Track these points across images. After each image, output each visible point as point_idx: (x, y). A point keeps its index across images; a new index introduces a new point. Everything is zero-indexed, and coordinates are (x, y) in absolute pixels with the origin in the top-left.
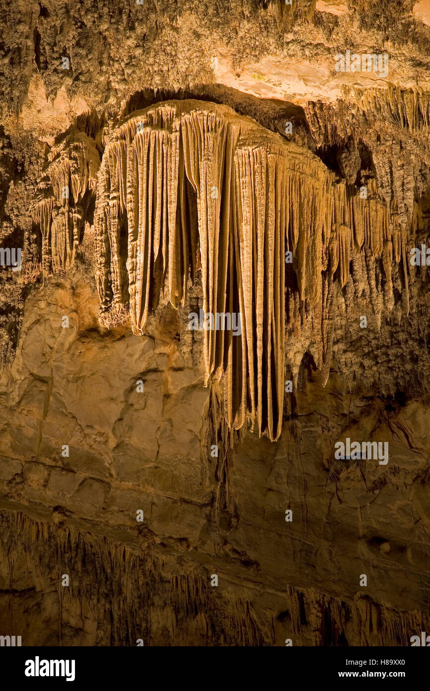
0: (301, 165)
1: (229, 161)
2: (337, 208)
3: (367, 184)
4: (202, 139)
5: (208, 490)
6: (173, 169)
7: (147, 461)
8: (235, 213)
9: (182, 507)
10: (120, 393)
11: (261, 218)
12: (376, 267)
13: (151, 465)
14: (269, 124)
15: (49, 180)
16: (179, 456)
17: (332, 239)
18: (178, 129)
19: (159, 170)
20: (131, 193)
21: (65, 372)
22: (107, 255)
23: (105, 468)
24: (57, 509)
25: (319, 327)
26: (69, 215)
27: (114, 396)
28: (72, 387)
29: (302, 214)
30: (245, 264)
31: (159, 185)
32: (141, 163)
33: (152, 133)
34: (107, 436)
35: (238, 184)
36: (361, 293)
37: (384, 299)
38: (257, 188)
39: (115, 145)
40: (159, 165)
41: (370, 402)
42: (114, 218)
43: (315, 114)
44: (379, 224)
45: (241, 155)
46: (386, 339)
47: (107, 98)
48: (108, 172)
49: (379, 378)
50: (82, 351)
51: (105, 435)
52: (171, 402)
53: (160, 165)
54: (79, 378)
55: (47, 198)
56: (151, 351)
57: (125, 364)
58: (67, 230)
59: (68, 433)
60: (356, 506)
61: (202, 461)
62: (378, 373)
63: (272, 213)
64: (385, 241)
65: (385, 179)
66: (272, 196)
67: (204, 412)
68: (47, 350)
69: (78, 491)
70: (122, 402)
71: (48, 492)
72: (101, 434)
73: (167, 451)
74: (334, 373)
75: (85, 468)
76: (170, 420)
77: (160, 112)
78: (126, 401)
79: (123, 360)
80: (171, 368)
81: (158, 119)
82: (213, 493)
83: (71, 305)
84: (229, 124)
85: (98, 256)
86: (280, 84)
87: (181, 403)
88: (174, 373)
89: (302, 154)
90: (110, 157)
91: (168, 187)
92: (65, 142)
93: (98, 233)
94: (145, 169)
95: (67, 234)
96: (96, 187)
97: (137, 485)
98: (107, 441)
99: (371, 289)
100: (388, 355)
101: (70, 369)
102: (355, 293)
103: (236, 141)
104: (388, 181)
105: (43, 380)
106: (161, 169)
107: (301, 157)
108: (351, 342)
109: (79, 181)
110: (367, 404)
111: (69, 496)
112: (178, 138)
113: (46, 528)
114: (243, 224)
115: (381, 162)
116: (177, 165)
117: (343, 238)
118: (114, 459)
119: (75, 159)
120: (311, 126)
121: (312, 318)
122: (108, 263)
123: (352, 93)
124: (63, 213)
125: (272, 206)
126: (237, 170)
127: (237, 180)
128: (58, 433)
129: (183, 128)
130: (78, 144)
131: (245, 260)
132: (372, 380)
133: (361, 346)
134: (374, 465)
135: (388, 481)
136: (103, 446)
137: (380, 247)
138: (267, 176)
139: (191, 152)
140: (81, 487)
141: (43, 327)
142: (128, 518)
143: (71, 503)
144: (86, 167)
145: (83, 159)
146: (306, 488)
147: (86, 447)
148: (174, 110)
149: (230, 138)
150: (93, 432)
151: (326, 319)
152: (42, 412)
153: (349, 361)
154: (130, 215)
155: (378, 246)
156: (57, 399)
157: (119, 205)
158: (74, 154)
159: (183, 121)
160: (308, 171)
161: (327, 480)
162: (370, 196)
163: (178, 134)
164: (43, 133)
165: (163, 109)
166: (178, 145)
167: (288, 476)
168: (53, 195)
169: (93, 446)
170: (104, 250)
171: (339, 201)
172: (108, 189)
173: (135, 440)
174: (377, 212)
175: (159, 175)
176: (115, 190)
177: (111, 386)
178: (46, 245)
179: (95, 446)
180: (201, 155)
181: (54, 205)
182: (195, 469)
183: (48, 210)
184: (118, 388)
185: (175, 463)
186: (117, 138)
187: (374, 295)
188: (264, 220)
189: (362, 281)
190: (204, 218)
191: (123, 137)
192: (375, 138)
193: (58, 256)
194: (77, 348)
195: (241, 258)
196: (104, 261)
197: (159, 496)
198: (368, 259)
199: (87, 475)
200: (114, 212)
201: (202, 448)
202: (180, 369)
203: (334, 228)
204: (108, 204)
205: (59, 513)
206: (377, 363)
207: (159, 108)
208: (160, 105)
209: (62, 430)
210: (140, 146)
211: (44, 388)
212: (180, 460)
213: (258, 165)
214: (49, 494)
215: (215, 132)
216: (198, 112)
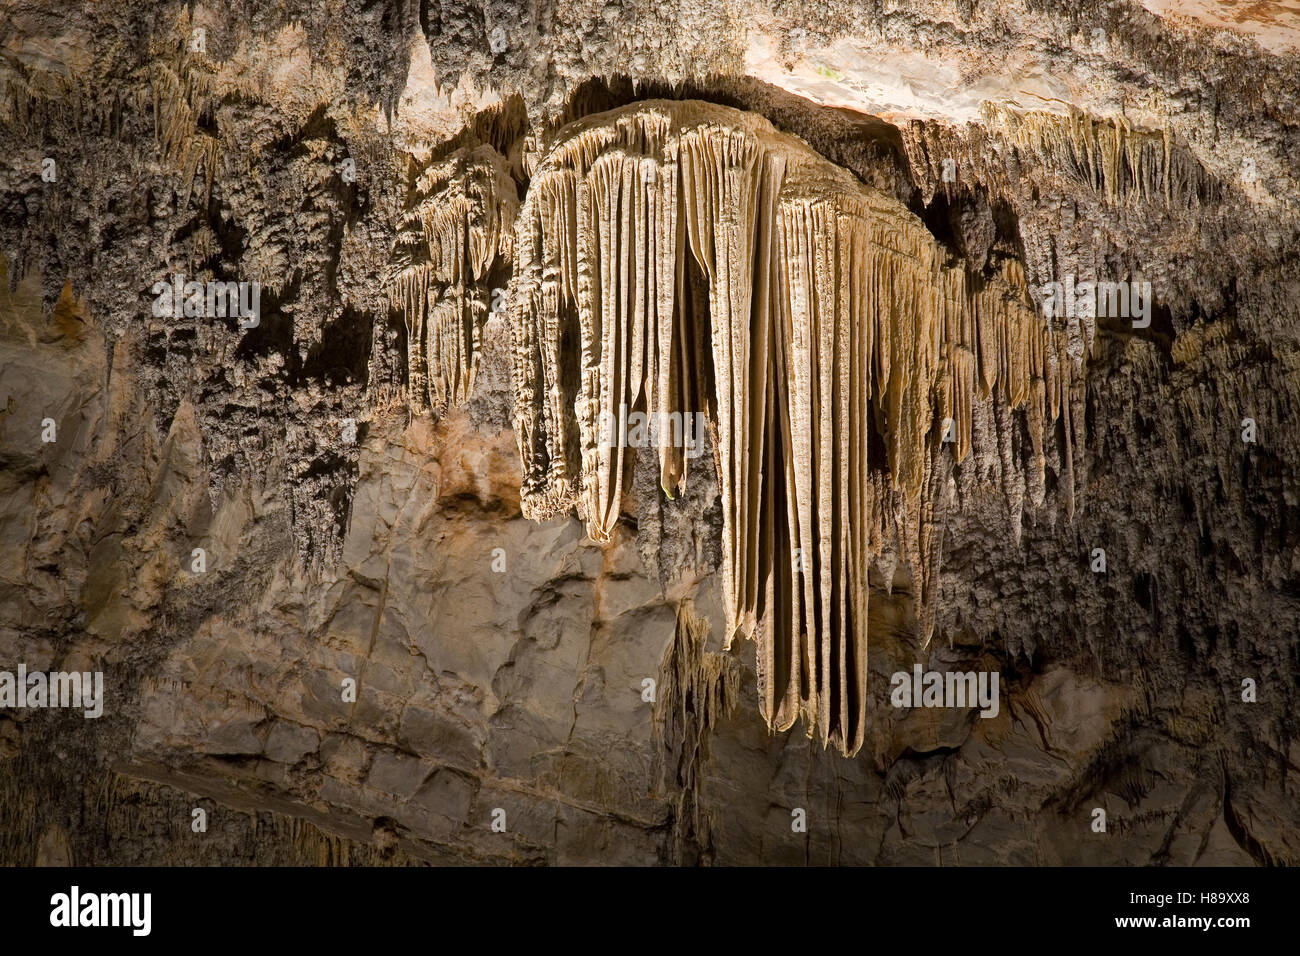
0: (894, 236)
1: (767, 225)
2: (951, 315)
3: (1000, 268)
4: (720, 181)
5: (662, 801)
6: (667, 234)
7: (552, 742)
8: (779, 323)
9: (614, 830)
10: (511, 616)
11: (826, 337)
12: (1014, 426)
13: (559, 749)
14: (828, 149)
15: (421, 230)
16: (611, 736)
17: (941, 372)
18: (675, 158)
19: (640, 234)
20: (586, 272)
21: (412, 572)
22: (538, 384)
23: (473, 750)
24: (381, 822)
25: (917, 536)
26: (464, 303)
27: (500, 621)
28: (424, 599)
29: (897, 328)
30: (798, 422)
31: (640, 263)
32: (606, 217)
33: (626, 162)
34: (482, 693)
35: (784, 269)
36: (987, 472)
37: (1026, 484)
38: (819, 278)
39: (555, 177)
40: (640, 224)
41: (969, 657)
42: (552, 316)
43: (923, 144)
44: (1023, 347)
45: (790, 213)
46: (1017, 551)
47: (548, 93)
48: (538, 226)
49: (1004, 626)
50: (447, 535)
51: (477, 690)
52: (605, 636)
53: (643, 225)
54: (439, 585)
55: (418, 264)
56: (575, 541)
57: (525, 563)
58: (462, 332)
59: (410, 683)
60: (931, 844)
61: (654, 746)
62: (1001, 615)
63: (845, 326)
64: (1034, 378)
65: (1042, 269)
66: (845, 294)
67: (663, 658)
68: (383, 529)
69: (421, 791)
70: (514, 632)
71: (366, 792)
72: (471, 689)
73: (590, 725)
74: (902, 596)
75: (438, 750)
76: (600, 671)
77: (640, 122)
78: (523, 632)
79: (521, 556)
80: (607, 574)
81: (637, 135)
82: (671, 807)
83: (430, 449)
84: (766, 152)
85: (521, 384)
86: (866, 87)
87: (624, 640)
88: (613, 584)
89: (892, 212)
90: (544, 198)
91: (658, 268)
92: (455, 161)
93: (518, 340)
94: (614, 230)
95: (462, 339)
96: (513, 252)
97: (529, 785)
98: (480, 703)
99: (1004, 466)
100: (1020, 582)
101: (421, 566)
102: (977, 472)
103: (779, 187)
104: (1048, 273)
105: (371, 586)
106: (643, 232)
107: (892, 219)
108: (953, 553)
109: (483, 240)
110: (962, 659)
111: (405, 800)
112: (675, 175)
113: (345, 849)
114: (794, 345)
115: (1035, 236)
116: (674, 227)
117: (962, 371)
118: (492, 735)
119: (476, 196)
120: (914, 165)
121: (903, 519)
122: (539, 400)
123: (1002, 117)
124: (453, 299)
125: (845, 314)
126: (782, 241)
127: (783, 261)
128: (391, 683)
129: (685, 157)
130: (480, 167)
131: (799, 415)
132: (991, 628)
133: (970, 562)
134: (971, 773)
135: (995, 802)
136: (474, 710)
137: (1026, 390)
138: (837, 257)
139: (700, 203)
140: (427, 785)
141: (377, 489)
142: (510, 844)
143: (408, 813)
144: (495, 212)
145: (491, 198)
146: (841, 807)
147: (441, 711)
148: (667, 120)
149: (769, 180)
150: (456, 683)
151: (928, 521)
152: (367, 644)
153: (949, 589)
154: (584, 315)
155: (1022, 389)
156: (393, 621)
157: (560, 291)
158: (474, 187)
159: (684, 144)
160: (905, 247)
161: (881, 793)
162: (1007, 292)
163: (674, 167)
164: (413, 139)
165: (646, 117)
166: (675, 189)
167: (809, 783)
168: (430, 259)
169: (454, 710)
170: (531, 375)
171: (954, 300)
172: (538, 256)
173: (534, 704)
174: (1019, 324)
175: (639, 243)
176: (556, 262)
177: (496, 602)
178: (416, 353)
179: (457, 710)
180: (718, 211)
181: (431, 278)
182: (640, 762)
183: (420, 287)
184: (508, 606)
185: (603, 749)
186: (558, 166)
187: (1010, 477)
188: (832, 341)
189: (988, 451)
190: (724, 331)
191: (569, 164)
192: (1028, 195)
193: (442, 379)
194: (436, 529)
195: (791, 409)
196: (531, 396)
197: (570, 807)
198: (999, 409)
199: (440, 762)
200: (551, 303)
201: (656, 724)
202: (622, 577)
203: (945, 352)
204: (539, 287)
205: (386, 830)
206: (1001, 596)
207: (639, 114)
208: (639, 109)
209: (400, 678)
210: (603, 185)
211: (374, 601)
212: (613, 743)
213: (820, 236)
214: (368, 794)
215: (744, 168)
216: (714, 130)
